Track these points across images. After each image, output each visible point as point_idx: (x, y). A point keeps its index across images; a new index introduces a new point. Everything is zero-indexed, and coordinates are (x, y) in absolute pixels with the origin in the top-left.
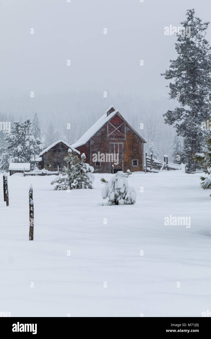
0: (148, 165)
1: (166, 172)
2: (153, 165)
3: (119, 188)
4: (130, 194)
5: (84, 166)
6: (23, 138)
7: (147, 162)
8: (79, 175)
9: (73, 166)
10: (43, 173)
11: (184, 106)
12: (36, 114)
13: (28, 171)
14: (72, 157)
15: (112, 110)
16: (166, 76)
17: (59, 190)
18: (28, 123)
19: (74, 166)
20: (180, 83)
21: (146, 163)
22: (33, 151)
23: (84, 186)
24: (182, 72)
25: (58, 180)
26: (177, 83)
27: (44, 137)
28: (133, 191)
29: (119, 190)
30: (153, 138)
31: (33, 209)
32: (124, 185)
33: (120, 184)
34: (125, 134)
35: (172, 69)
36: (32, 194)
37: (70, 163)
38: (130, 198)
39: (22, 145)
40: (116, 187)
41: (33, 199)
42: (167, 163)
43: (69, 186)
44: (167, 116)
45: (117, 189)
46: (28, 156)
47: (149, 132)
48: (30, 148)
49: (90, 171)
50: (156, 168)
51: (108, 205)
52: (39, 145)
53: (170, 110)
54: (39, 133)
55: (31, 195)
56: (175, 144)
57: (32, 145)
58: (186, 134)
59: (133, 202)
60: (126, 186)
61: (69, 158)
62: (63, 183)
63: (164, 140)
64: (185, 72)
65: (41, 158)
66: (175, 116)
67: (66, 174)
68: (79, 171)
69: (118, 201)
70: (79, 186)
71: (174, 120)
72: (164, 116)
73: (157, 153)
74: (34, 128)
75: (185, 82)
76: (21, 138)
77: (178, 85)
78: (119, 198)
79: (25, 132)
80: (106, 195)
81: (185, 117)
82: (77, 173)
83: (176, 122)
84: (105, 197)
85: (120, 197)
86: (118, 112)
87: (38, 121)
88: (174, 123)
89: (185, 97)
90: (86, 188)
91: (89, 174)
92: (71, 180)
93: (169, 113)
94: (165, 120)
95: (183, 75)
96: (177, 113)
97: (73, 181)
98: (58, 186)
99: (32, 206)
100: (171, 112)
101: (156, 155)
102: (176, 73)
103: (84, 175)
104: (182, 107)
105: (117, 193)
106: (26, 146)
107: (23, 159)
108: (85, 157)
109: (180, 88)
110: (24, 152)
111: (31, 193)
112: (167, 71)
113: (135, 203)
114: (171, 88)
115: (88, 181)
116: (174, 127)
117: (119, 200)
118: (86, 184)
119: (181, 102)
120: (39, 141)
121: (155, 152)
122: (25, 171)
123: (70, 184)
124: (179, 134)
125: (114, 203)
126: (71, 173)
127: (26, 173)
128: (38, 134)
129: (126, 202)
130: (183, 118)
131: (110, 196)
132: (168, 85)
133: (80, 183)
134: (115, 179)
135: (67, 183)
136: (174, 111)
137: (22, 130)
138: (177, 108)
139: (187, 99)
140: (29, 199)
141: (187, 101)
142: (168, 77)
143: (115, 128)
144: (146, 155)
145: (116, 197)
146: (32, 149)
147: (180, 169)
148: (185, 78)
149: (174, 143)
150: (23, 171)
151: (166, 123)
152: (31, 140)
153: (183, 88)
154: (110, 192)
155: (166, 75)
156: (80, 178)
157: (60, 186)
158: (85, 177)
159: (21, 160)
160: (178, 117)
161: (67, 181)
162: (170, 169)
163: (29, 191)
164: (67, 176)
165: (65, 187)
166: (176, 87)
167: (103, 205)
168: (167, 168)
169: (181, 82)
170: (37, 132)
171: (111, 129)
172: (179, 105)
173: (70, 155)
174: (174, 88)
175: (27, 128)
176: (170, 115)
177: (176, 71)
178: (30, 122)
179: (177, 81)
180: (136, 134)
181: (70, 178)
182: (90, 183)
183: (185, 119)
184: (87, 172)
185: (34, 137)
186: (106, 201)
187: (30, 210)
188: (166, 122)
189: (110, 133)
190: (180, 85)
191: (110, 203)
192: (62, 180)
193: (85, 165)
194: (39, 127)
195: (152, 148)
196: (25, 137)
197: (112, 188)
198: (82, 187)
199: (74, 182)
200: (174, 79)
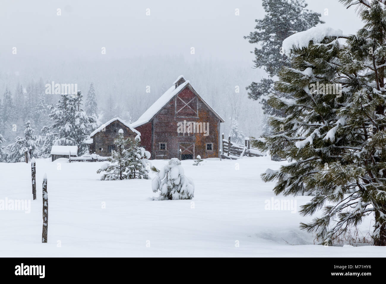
0: (225, 150)
1: (247, 159)
2: (231, 150)
3: (173, 179)
4: (186, 186)
5: (138, 151)
6: (72, 114)
7: (224, 146)
8: (133, 162)
9: (124, 151)
10: (93, 158)
11: (272, 77)
12: (91, 85)
13: (75, 156)
14: (124, 140)
15: (182, 81)
16: (250, 40)
17: (107, 180)
18: (79, 96)
19: (126, 151)
20: (268, 48)
21: (223, 148)
22: (85, 130)
23: (138, 175)
24: (271, 35)
25: (106, 167)
26: (264, 48)
27: (102, 113)
28: (191, 183)
29: (173, 181)
30: (238, 115)
31: (47, 204)
32: (179, 175)
33: (174, 174)
34: (198, 111)
35: (258, 31)
36: (46, 186)
37: (122, 147)
38: (186, 191)
39: (71, 124)
40: (169, 178)
41: (47, 193)
42: (249, 148)
43: (119, 175)
44: (251, 89)
45: (170, 180)
46: (78, 137)
47: (232, 108)
48: (81, 127)
49: (145, 157)
50: (234, 154)
51: (159, 200)
52: (92, 124)
53: (254, 82)
54: (96, 108)
55: (45, 188)
56: (264, 124)
57: (84, 123)
58: (274, 111)
59: (190, 196)
60: (182, 177)
61: (120, 140)
62: (112, 171)
63: (252, 118)
64: (274, 35)
65: (92, 139)
66: (261, 90)
67: (116, 160)
68: (133, 156)
69: (171, 194)
70: (132, 176)
71: (259, 94)
72: (247, 89)
73: (241, 135)
74: (89, 101)
75: (274, 47)
76: (70, 114)
77: (266, 51)
78: (172, 192)
79: (75, 107)
80: (157, 187)
81: (273, 90)
82: (130, 160)
83: (262, 97)
84: (156, 189)
85: (174, 190)
86: (188, 84)
87: (94, 94)
88: (260, 98)
89: (274, 66)
90: (140, 178)
91: (144, 161)
92: (122, 168)
93: (254, 85)
94: (249, 94)
95: (271, 38)
96: (263, 85)
97: (125, 169)
98: (105, 176)
99: (47, 200)
100: (256, 84)
101: (241, 137)
102: (263, 36)
103: (138, 162)
104: (270, 78)
105: (170, 185)
106: (76, 124)
107: (72, 141)
108: (140, 140)
109: (268, 54)
110: (73, 132)
111: (45, 184)
112: (251, 33)
113: (193, 197)
114: (256, 54)
115: (143, 169)
116: (260, 103)
117: (173, 193)
118: (141, 173)
119: (269, 72)
120: (92, 119)
121: (239, 134)
122: (71, 156)
123: (121, 172)
124: (266, 112)
125: (167, 197)
126: (122, 159)
127: (72, 158)
128: (93, 109)
129: (181, 196)
130: (271, 91)
131: (162, 189)
132: (253, 50)
133: (133, 171)
134: (169, 168)
135: (117, 172)
136: (260, 84)
137: (71, 105)
138: (264, 79)
139: (276, 68)
140: (43, 192)
141: (276, 70)
142: (253, 40)
143: (185, 103)
144: (223, 138)
145: (169, 189)
146: (82, 129)
147: (265, 155)
148: (274, 42)
149: (263, 122)
150: (69, 155)
151: (249, 98)
152: (82, 117)
153: (272, 55)
154: (162, 183)
155: (251, 38)
156: (134, 165)
157: (108, 175)
158: (139, 164)
159: (70, 142)
160: (264, 90)
161: (118, 169)
162: (252, 155)
163: (42, 182)
164: (116, 163)
165: (115, 176)
166: (262, 53)
167: (153, 200)
168: (248, 154)
169: (268, 46)
170: (93, 106)
171: (180, 105)
172: (266, 76)
173: (122, 137)
174: (260, 54)
175: (78, 102)
176: (255, 88)
177: (262, 34)
178: (81, 95)
179: (264, 46)
180: (211, 111)
181: (121, 166)
182: (146, 172)
183: (273, 93)
184: (142, 158)
185: (85, 113)
186: (157, 194)
187: (44, 206)
188: (250, 96)
189: (178, 109)
190: (268, 51)
191: (162, 197)
192: (111, 168)
193: (140, 150)
194: (95, 101)
195: (235, 129)
196: (74, 113)
197: (165, 178)
198: (136, 177)
199: (126, 171)
200: (260, 42)
